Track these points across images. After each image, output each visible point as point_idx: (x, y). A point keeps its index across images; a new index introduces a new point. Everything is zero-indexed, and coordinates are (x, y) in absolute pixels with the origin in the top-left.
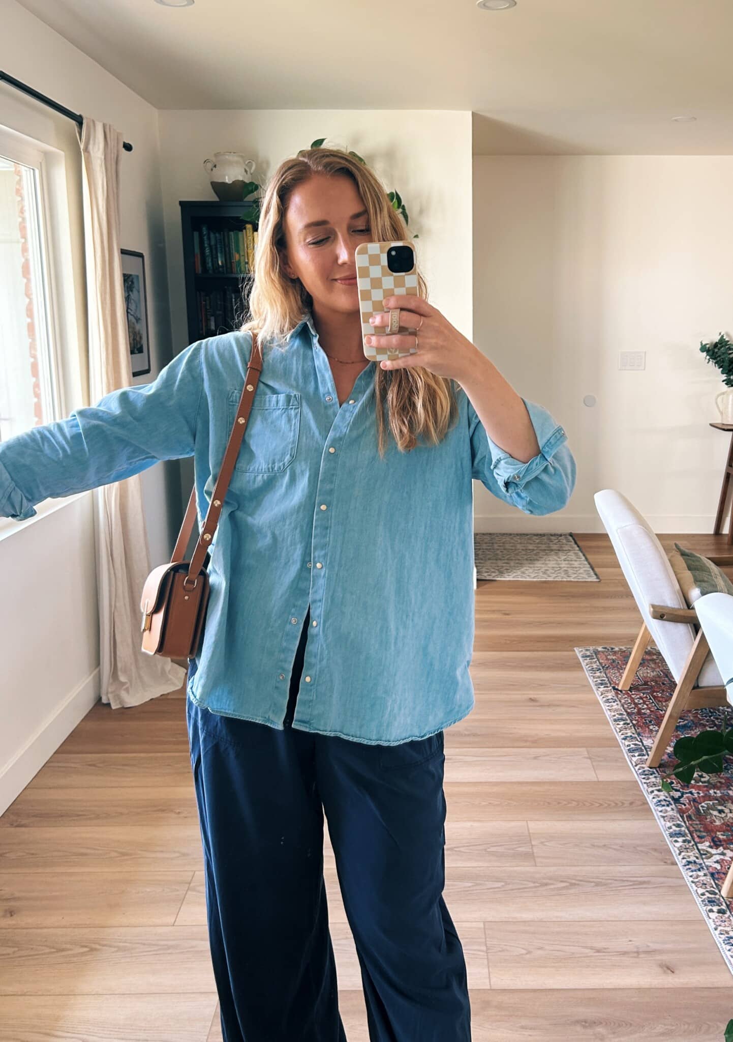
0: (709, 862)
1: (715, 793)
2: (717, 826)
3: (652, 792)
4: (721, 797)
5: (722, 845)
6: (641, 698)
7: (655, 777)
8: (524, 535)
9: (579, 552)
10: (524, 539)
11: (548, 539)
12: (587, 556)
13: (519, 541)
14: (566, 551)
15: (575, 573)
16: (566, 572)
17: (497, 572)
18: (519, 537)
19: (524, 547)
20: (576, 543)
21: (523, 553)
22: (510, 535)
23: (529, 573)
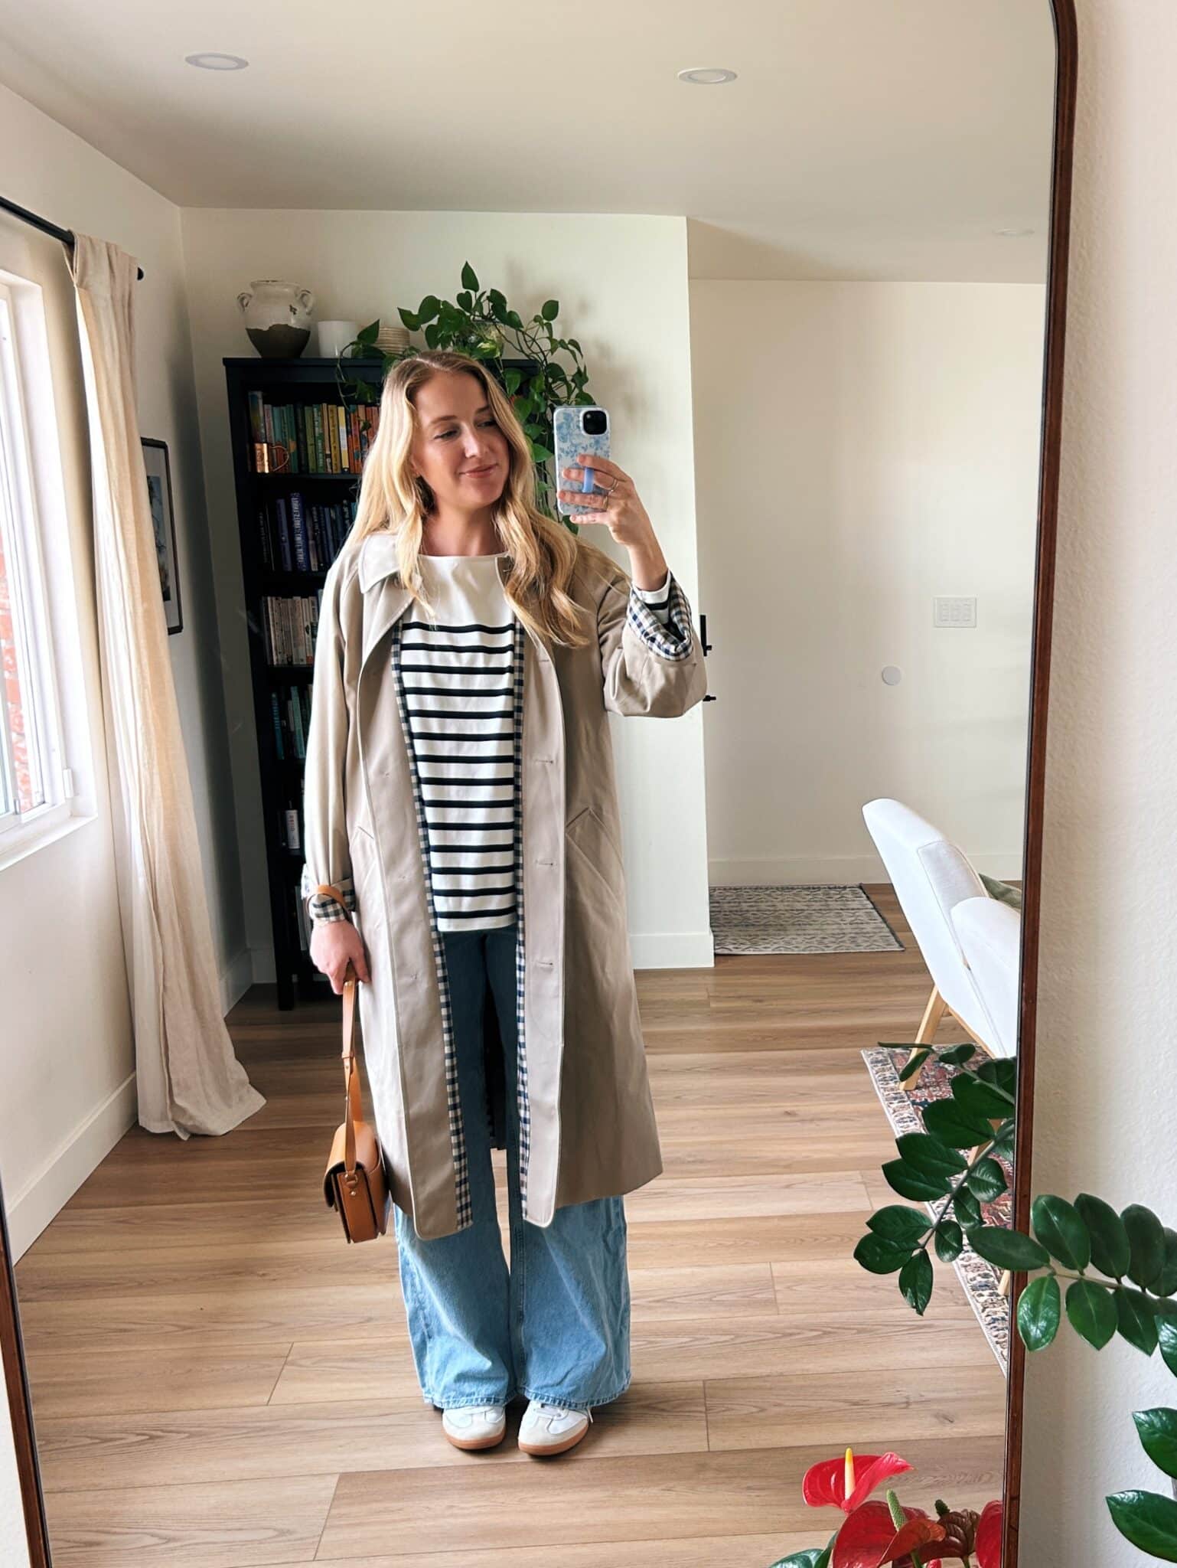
8: (788, 888)
9: (873, 911)
10: (788, 895)
11: (824, 894)
12: (886, 916)
13: (780, 898)
14: (853, 909)
15: (867, 941)
16: (853, 940)
17: (748, 944)
18: (780, 893)
19: (788, 906)
20: (868, 898)
21: (788, 915)
22: (767, 889)
23: (797, 943)
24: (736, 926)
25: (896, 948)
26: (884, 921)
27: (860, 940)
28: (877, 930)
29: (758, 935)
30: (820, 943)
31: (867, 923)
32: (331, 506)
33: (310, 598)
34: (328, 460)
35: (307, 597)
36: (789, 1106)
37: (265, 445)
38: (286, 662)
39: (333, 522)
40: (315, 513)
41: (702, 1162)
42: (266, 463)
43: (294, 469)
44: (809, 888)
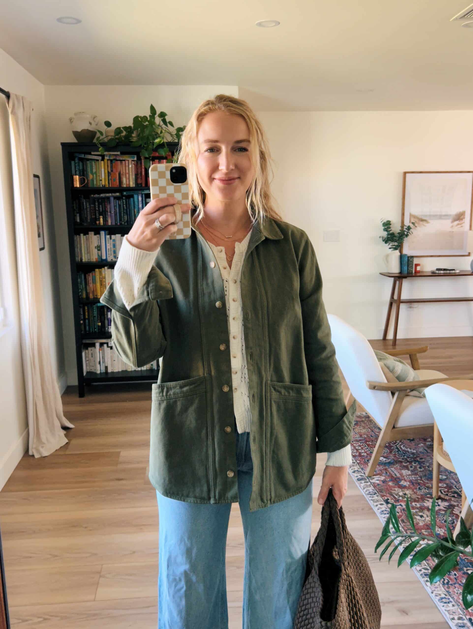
1: (416, 505)
3: (377, 505)
4: (420, 507)
6: (360, 446)
7: (377, 496)
37: (78, 176)
38: (80, 261)
42: (78, 183)
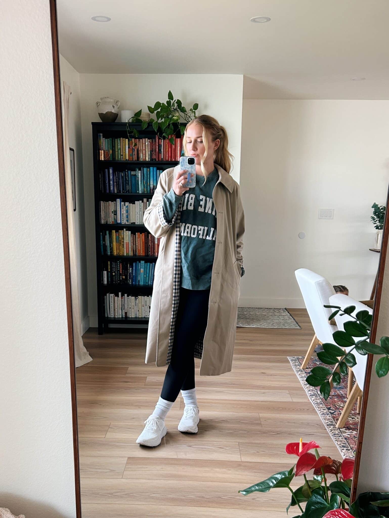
0: (344, 434)
2: (351, 423)
3: (321, 410)
5: (351, 429)
8: (260, 308)
9: (290, 316)
10: (260, 310)
11: (273, 310)
12: (295, 318)
13: (258, 311)
14: (283, 316)
15: (288, 325)
16: (284, 325)
17: (247, 324)
18: (257, 309)
19: (260, 313)
20: (288, 312)
21: (260, 316)
22: (253, 308)
23: (264, 325)
24: (242, 318)
25: (299, 328)
26: (295, 320)
27: (286, 325)
28: (292, 322)
29: (250, 322)
30: (272, 325)
31: (289, 320)
32: (122, 171)
33: (114, 202)
34: (122, 157)
35: (113, 202)
36: (263, 371)
37: (103, 151)
38: (105, 223)
39: (122, 177)
40: (117, 174)
41: (234, 384)
42: (103, 157)
43: (111, 159)
44: (268, 308)
